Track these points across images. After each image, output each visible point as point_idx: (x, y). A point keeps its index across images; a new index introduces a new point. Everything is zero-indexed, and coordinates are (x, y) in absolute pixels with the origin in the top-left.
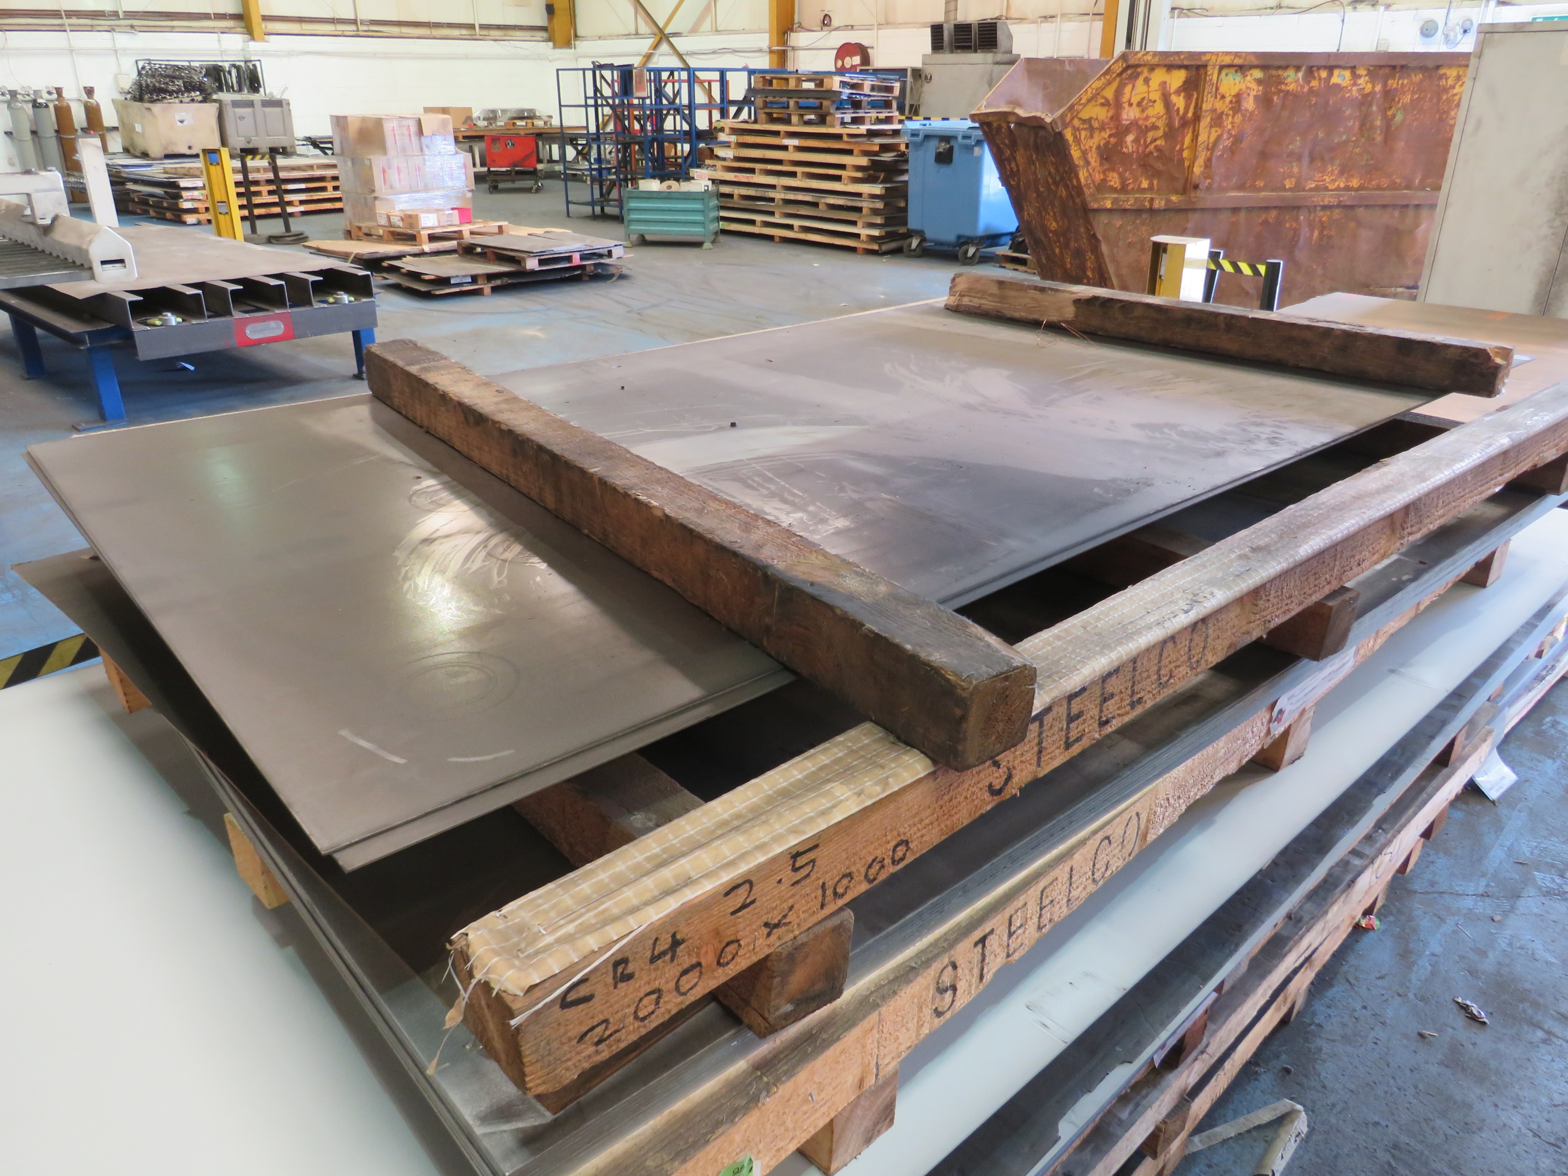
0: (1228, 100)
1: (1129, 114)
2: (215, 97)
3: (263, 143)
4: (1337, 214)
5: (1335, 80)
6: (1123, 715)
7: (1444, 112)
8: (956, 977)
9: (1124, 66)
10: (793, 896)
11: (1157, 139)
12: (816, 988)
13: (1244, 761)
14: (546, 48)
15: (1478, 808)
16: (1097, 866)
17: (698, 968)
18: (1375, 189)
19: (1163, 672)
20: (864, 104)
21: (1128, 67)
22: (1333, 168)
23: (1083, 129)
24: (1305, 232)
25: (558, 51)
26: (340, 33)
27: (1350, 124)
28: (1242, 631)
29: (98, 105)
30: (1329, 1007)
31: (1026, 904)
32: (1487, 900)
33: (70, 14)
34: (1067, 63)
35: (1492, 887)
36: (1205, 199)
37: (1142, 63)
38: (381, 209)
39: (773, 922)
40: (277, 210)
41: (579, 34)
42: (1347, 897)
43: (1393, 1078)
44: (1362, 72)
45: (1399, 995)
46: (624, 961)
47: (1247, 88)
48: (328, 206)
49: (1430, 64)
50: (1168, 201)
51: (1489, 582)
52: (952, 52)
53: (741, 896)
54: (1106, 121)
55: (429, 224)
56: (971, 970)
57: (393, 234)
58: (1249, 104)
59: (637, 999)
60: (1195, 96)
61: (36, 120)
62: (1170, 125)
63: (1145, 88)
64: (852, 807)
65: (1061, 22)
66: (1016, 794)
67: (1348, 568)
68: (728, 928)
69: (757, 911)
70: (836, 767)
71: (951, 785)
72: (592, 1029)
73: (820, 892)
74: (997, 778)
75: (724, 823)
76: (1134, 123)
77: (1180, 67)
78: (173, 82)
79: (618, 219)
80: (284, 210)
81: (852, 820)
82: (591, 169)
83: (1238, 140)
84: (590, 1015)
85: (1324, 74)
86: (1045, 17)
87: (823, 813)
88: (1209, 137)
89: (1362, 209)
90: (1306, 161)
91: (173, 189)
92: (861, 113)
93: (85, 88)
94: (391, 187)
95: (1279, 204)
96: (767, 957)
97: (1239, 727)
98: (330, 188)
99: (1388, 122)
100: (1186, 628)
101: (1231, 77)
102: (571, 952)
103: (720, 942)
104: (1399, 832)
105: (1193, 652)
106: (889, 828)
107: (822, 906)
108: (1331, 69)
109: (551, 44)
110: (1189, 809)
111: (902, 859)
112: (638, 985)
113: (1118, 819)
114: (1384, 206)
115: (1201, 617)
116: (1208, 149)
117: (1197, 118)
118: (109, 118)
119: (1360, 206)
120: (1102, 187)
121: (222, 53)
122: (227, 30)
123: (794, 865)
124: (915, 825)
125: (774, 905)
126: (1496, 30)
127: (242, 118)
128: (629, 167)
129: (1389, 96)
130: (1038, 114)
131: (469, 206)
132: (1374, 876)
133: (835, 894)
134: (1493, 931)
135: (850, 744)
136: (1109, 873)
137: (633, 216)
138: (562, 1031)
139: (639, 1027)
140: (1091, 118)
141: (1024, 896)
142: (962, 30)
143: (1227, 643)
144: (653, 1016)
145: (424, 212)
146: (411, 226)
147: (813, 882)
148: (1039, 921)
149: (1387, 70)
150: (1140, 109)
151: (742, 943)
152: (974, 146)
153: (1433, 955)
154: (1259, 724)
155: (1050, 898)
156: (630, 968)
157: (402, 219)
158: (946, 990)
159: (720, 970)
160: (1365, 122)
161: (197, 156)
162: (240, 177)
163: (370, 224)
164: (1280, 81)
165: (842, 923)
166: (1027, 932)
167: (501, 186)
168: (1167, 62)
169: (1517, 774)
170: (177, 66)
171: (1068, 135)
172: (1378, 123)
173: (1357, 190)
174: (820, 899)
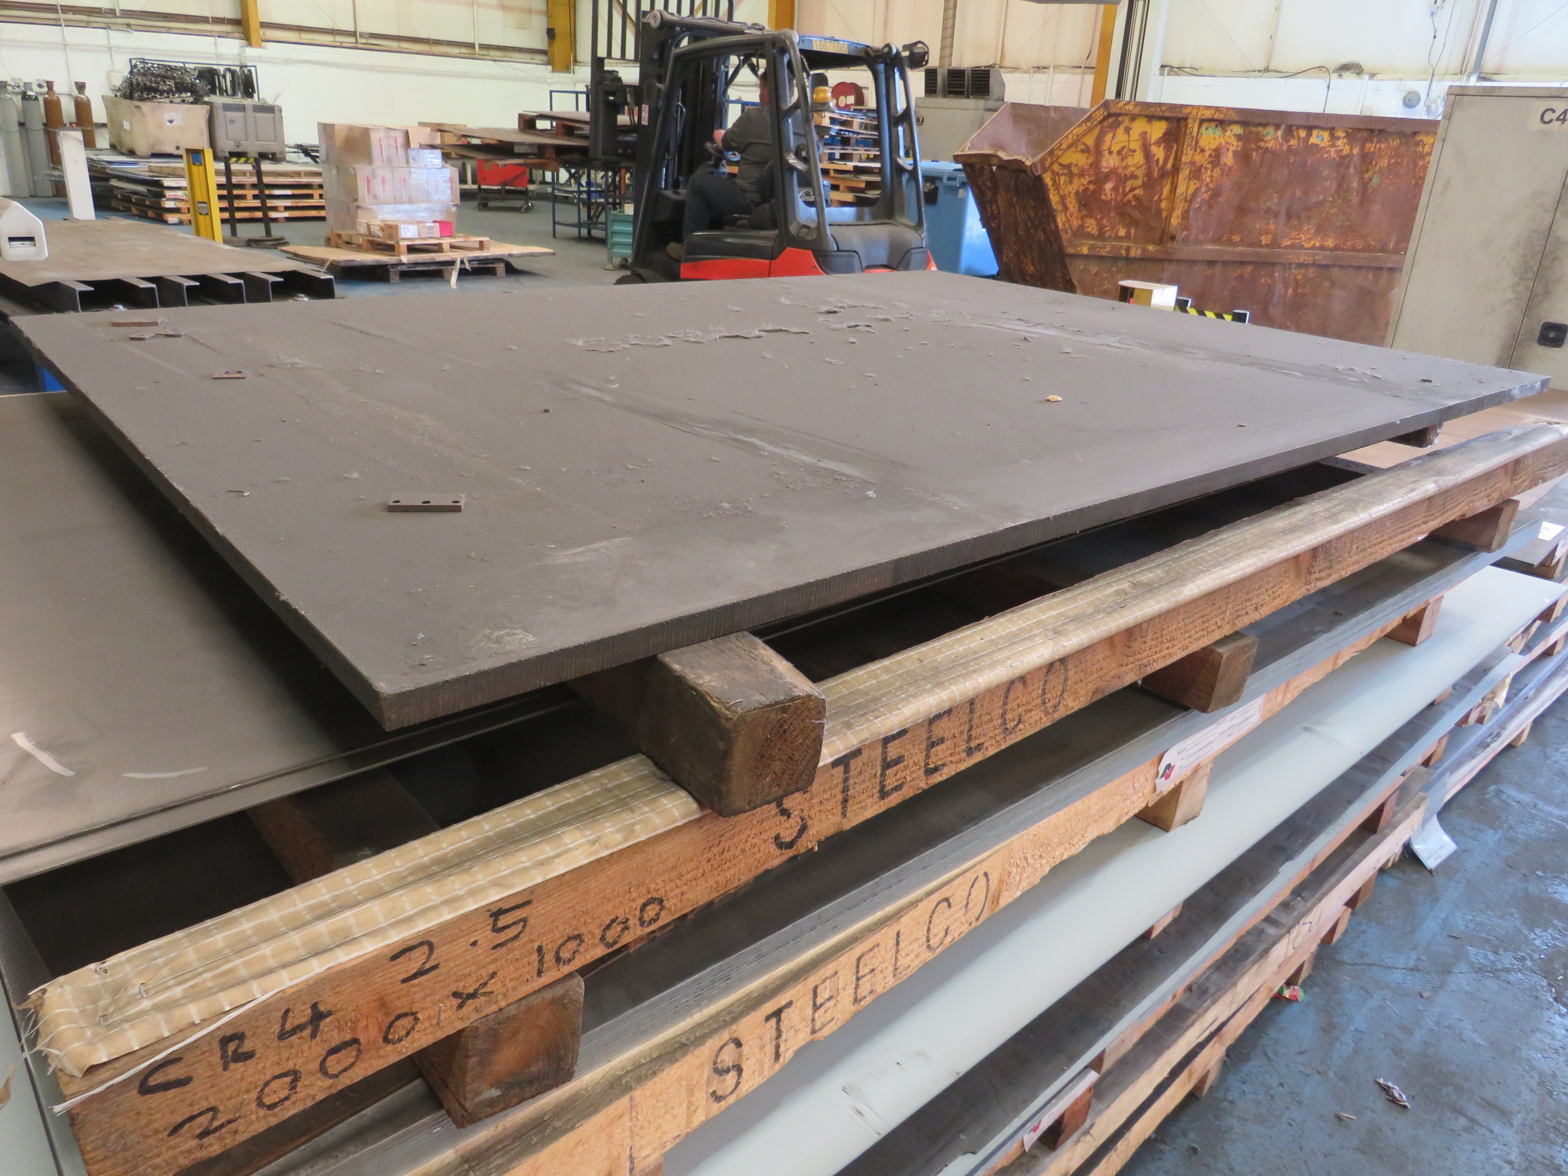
0: (1207, 153)
1: (1109, 162)
2: (206, 99)
3: (253, 148)
4: (1311, 272)
5: (1313, 140)
6: (957, 763)
7: (1420, 178)
8: (740, 1056)
9: (1106, 113)
10: (495, 960)
11: (1136, 187)
12: (534, 1069)
13: (1124, 820)
14: (545, 71)
15: (1415, 877)
16: (933, 932)
17: (355, 1046)
18: (1349, 250)
19: (1009, 716)
20: (853, 141)
21: (1110, 115)
22: (1309, 227)
23: (1062, 174)
24: (1279, 288)
25: (556, 75)
26: (339, 44)
27: (1328, 184)
28: (1112, 674)
29: (88, 101)
30: (1244, 1082)
31: (836, 973)
32: (1417, 974)
33: (66, 9)
34: (1052, 110)
35: (1423, 961)
36: (1182, 251)
37: (1123, 112)
38: (362, 219)
39: (466, 992)
40: (259, 214)
41: (579, 59)
42: (1260, 967)
43: (1306, 1163)
44: (1340, 133)
45: (1319, 1073)
46: (239, 1037)
47: (1227, 143)
48: (314, 213)
49: (1408, 130)
50: (1144, 250)
51: (1418, 642)
52: (945, 96)
53: (417, 960)
54: (1086, 167)
55: (409, 235)
56: (762, 1047)
57: (372, 243)
58: (1228, 159)
59: (261, 1083)
60: (1175, 148)
61: (24, 111)
62: (1149, 174)
63: (1125, 137)
64: (582, 859)
65: (1053, 73)
66: (813, 848)
67: (1243, 612)
68: (398, 998)
69: (441, 978)
70: (581, 808)
71: (722, 836)
72: (192, 1118)
73: (535, 957)
74: (786, 828)
75: (422, 868)
76: (1113, 171)
77: (1161, 118)
78: (164, 82)
79: (602, 242)
80: (265, 214)
81: (579, 873)
82: (580, 192)
83: (1216, 193)
84: (188, 1102)
85: (1303, 134)
86: (1038, 68)
87: (542, 863)
88: (1187, 189)
89: (1336, 269)
90: (1283, 217)
91: (156, 188)
92: (849, 150)
93: (76, 83)
94: (375, 197)
95: (1254, 259)
96: (460, 1032)
97: (1116, 782)
98: (316, 196)
99: (1365, 185)
100: (1040, 668)
101: (1211, 131)
102: (162, 1023)
103: (387, 1014)
104: (1320, 900)
105: (1048, 696)
106: (634, 883)
107: (540, 973)
108: (1310, 129)
109: (550, 68)
110: (1054, 870)
111: (654, 920)
112: (260, 1066)
113: (960, 879)
114: (1359, 268)
115: (1057, 657)
116: (1186, 201)
117: (1176, 169)
118: (99, 114)
119: (1334, 266)
120: (1080, 233)
121: (218, 56)
122: (224, 35)
123: (495, 925)
124: (671, 881)
125: (467, 971)
126: (1466, 93)
127: (232, 122)
128: (617, 192)
129: (1366, 159)
130: (1019, 158)
131: (453, 220)
132: (1291, 947)
133: (558, 959)
134: (1421, 1008)
135: (605, 781)
136: (949, 939)
137: (617, 239)
138: (143, 1121)
139: (265, 1117)
140: (1071, 164)
141: (833, 964)
142: (956, 75)
143: (1091, 687)
144: (286, 1103)
145: (405, 222)
146: (391, 237)
147: (525, 944)
148: (856, 993)
149: (1365, 134)
150: (1120, 157)
151: (419, 1016)
152: (959, 188)
153: (1357, 1030)
154: (1142, 779)
155: (870, 967)
156: (247, 1046)
157: (382, 229)
158: (727, 1071)
159: (389, 1048)
160: (1342, 183)
161: (180, 157)
162: (223, 180)
163: (351, 232)
164: (1259, 138)
165: (566, 992)
166: (839, 1006)
167: (491, 204)
168: (1148, 113)
169: (1457, 843)
170: (170, 66)
171: (1048, 179)
172: (1355, 185)
173: (1332, 250)
174: (536, 964)
